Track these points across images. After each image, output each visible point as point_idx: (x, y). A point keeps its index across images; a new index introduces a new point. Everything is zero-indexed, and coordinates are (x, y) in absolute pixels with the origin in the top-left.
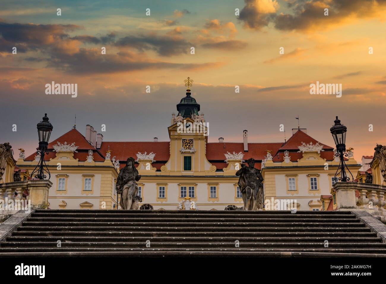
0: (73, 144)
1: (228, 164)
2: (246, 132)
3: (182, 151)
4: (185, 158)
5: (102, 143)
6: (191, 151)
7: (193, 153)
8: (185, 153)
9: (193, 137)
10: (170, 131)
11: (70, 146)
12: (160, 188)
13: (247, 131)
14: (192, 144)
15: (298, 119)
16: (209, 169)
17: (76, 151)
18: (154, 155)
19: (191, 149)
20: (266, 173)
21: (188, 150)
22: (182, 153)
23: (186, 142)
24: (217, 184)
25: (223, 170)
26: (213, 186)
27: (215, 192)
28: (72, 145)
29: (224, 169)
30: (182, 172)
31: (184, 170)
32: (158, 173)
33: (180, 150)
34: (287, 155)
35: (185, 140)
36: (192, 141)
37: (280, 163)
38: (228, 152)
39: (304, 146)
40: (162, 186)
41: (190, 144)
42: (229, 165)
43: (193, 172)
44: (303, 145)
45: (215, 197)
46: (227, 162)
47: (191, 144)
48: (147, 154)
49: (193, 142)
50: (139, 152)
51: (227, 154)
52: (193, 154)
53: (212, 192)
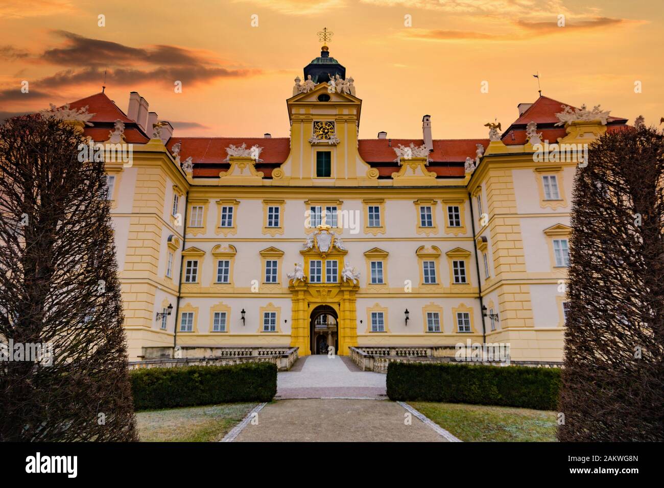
0: (83, 109)
1: (401, 166)
2: (427, 118)
3: (314, 141)
4: (319, 154)
5: (170, 138)
6: (330, 142)
7: (334, 145)
8: (318, 145)
9: (335, 117)
10: (290, 107)
11: (78, 113)
12: (271, 209)
13: (430, 116)
14: (333, 130)
15: (537, 76)
16: (364, 174)
17: (88, 123)
18: (261, 149)
19: (330, 139)
20: (490, 166)
21: (324, 141)
22: (313, 145)
23: (320, 126)
24: (381, 201)
25: (392, 176)
26: (374, 205)
27: (377, 217)
28: (81, 111)
29: (394, 175)
30: (314, 180)
31: (318, 176)
32: (268, 182)
33: (310, 139)
34: (533, 131)
35: (319, 122)
36: (332, 124)
37: (521, 146)
38: (399, 145)
39: (568, 112)
40: (274, 206)
41: (328, 129)
42: (403, 167)
43: (334, 181)
44: (566, 110)
45: (378, 226)
46: (399, 162)
47: (330, 130)
48: (246, 148)
49: (334, 126)
50: (231, 145)
51: (399, 147)
52: (334, 148)
53: (371, 217)
